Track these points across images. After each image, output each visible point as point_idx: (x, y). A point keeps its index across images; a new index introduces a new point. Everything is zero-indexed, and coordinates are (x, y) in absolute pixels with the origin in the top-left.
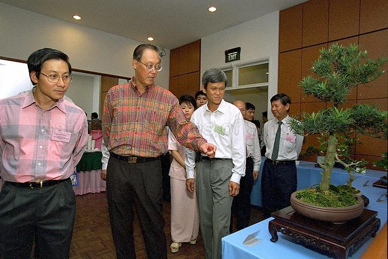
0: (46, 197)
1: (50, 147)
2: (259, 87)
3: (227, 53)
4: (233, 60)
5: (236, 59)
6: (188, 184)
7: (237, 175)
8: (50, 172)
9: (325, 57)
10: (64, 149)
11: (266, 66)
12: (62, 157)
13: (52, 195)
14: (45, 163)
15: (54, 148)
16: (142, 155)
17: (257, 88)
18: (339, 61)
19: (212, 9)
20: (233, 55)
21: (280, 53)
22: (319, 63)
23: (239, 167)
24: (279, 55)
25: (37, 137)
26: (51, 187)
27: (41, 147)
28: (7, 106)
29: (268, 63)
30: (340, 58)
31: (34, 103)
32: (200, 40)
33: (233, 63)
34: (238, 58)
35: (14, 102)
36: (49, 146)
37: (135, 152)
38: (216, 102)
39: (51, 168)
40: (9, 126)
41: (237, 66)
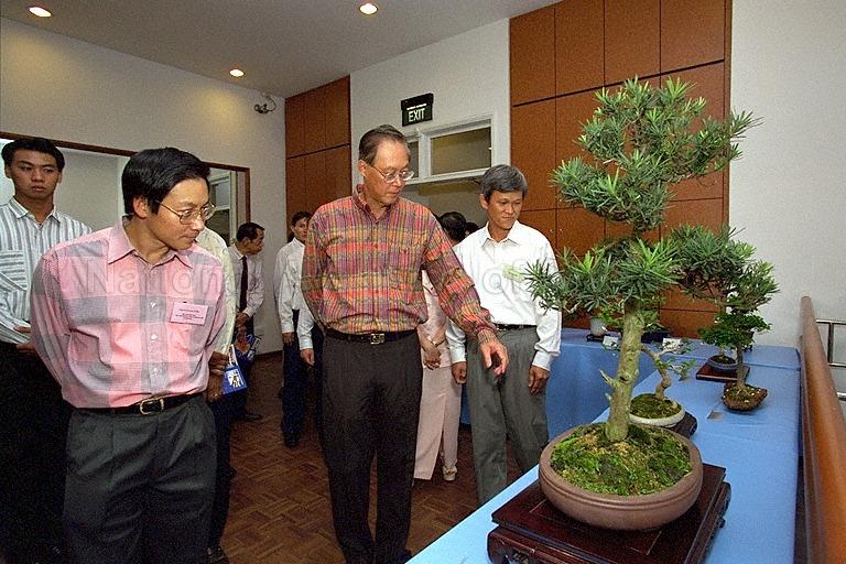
0: (172, 427)
1: (171, 336)
2: (473, 178)
3: (405, 105)
4: (417, 122)
5: (425, 120)
6: (457, 373)
7: (544, 354)
8: (175, 383)
9: (609, 112)
10: (194, 338)
11: (485, 134)
12: (191, 354)
13: (180, 422)
14: (165, 367)
15: (177, 338)
16: (393, 329)
17: (469, 178)
18: (644, 122)
19: (368, 9)
20: (417, 111)
21: (514, 106)
22: (596, 126)
23: (547, 340)
24: (511, 110)
25: (143, 318)
26: (178, 409)
27: (154, 337)
28: (75, 258)
29: (490, 128)
30: (643, 115)
31: (131, 252)
32: (349, 77)
33: (419, 128)
34: (428, 116)
35: (88, 250)
36: (169, 334)
37: (382, 325)
38: (506, 226)
39: (179, 375)
40: (86, 301)
41: (427, 134)
